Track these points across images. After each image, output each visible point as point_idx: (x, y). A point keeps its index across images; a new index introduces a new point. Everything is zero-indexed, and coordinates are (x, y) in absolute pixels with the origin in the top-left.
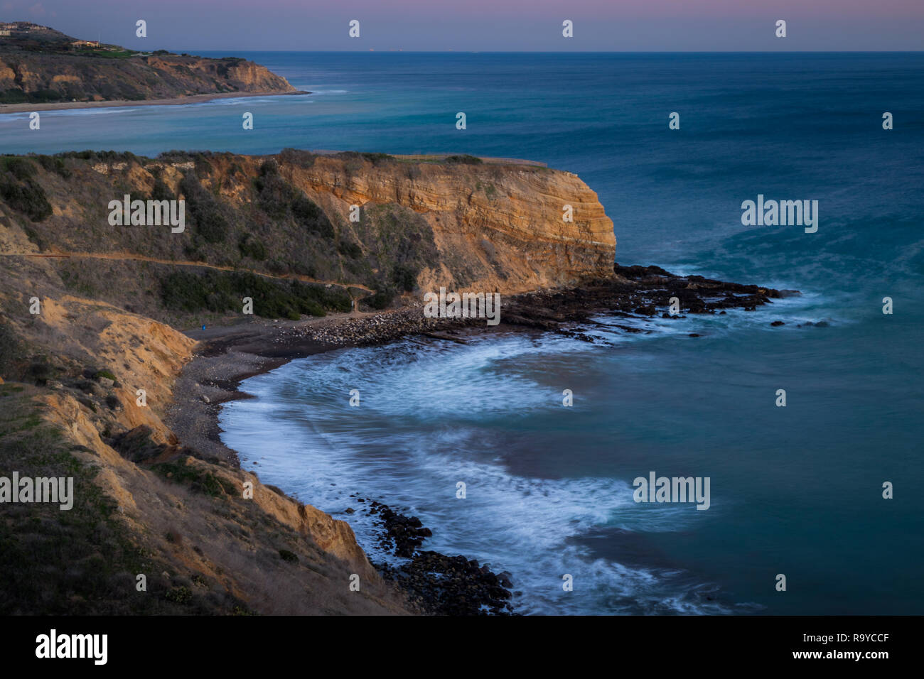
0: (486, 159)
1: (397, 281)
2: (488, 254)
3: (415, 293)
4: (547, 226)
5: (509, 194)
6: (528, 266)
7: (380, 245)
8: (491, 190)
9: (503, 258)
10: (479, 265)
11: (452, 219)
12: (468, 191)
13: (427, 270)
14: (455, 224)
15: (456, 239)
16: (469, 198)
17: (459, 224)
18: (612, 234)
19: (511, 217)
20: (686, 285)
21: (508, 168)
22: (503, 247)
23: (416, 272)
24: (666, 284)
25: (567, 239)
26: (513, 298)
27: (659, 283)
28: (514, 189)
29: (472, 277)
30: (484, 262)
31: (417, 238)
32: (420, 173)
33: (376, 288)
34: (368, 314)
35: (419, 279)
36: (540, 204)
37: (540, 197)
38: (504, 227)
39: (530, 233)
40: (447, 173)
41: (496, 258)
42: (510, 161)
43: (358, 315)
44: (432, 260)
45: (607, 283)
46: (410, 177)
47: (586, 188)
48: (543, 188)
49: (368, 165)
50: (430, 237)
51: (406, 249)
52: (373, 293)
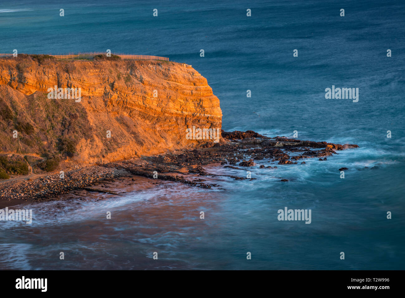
0: (123, 57)
1: (61, 149)
2: (128, 127)
3: (75, 158)
4: (171, 104)
5: (142, 81)
6: (158, 134)
7: (48, 123)
8: (128, 79)
9: (140, 130)
10: (122, 135)
11: (100, 102)
12: (111, 80)
13: (83, 140)
14: (103, 105)
15: (104, 117)
16: (112, 85)
17: (106, 105)
18: (219, 108)
19: (144, 98)
20: (275, 144)
21: (141, 62)
22: (140, 120)
23: (76, 142)
24: (260, 144)
25: (186, 113)
26: (148, 159)
27: (255, 143)
28: (146, 78)
29: (118, 144)
30: (125, 133)
31: (74, 117)
32: (75, 68)
33: (45, 155)
34: (42, 176)
35: (78, 147)
36: (165, 88)
37: (165, 83)
38: (139, 106)
39: (159, 110)
40: (95, 67)
41: (134, 129)
42: (141, 57)
43: (34, 176)
44: (87, 133)
45: (217, 145)
46: (67, 71)
47: (198, 75)
48: (166, 76)
49: (35, 63)
50: (84, 116)
51: (66, 126)
52: (44, 159)
